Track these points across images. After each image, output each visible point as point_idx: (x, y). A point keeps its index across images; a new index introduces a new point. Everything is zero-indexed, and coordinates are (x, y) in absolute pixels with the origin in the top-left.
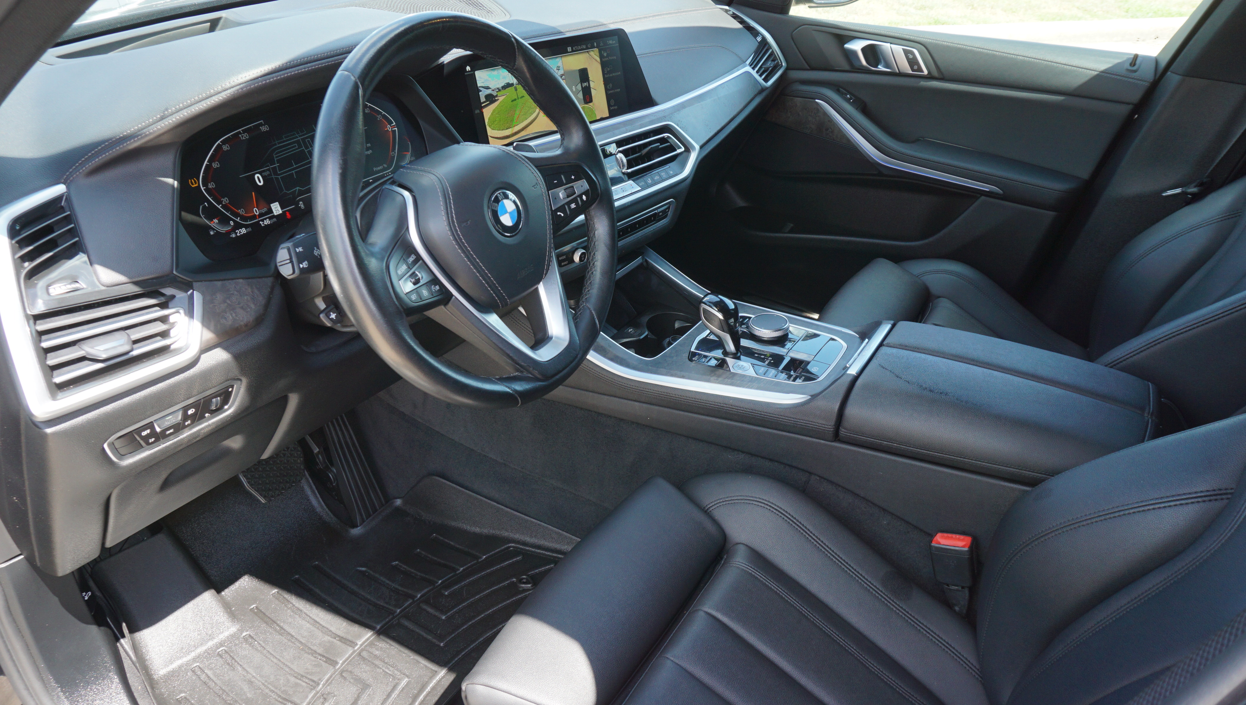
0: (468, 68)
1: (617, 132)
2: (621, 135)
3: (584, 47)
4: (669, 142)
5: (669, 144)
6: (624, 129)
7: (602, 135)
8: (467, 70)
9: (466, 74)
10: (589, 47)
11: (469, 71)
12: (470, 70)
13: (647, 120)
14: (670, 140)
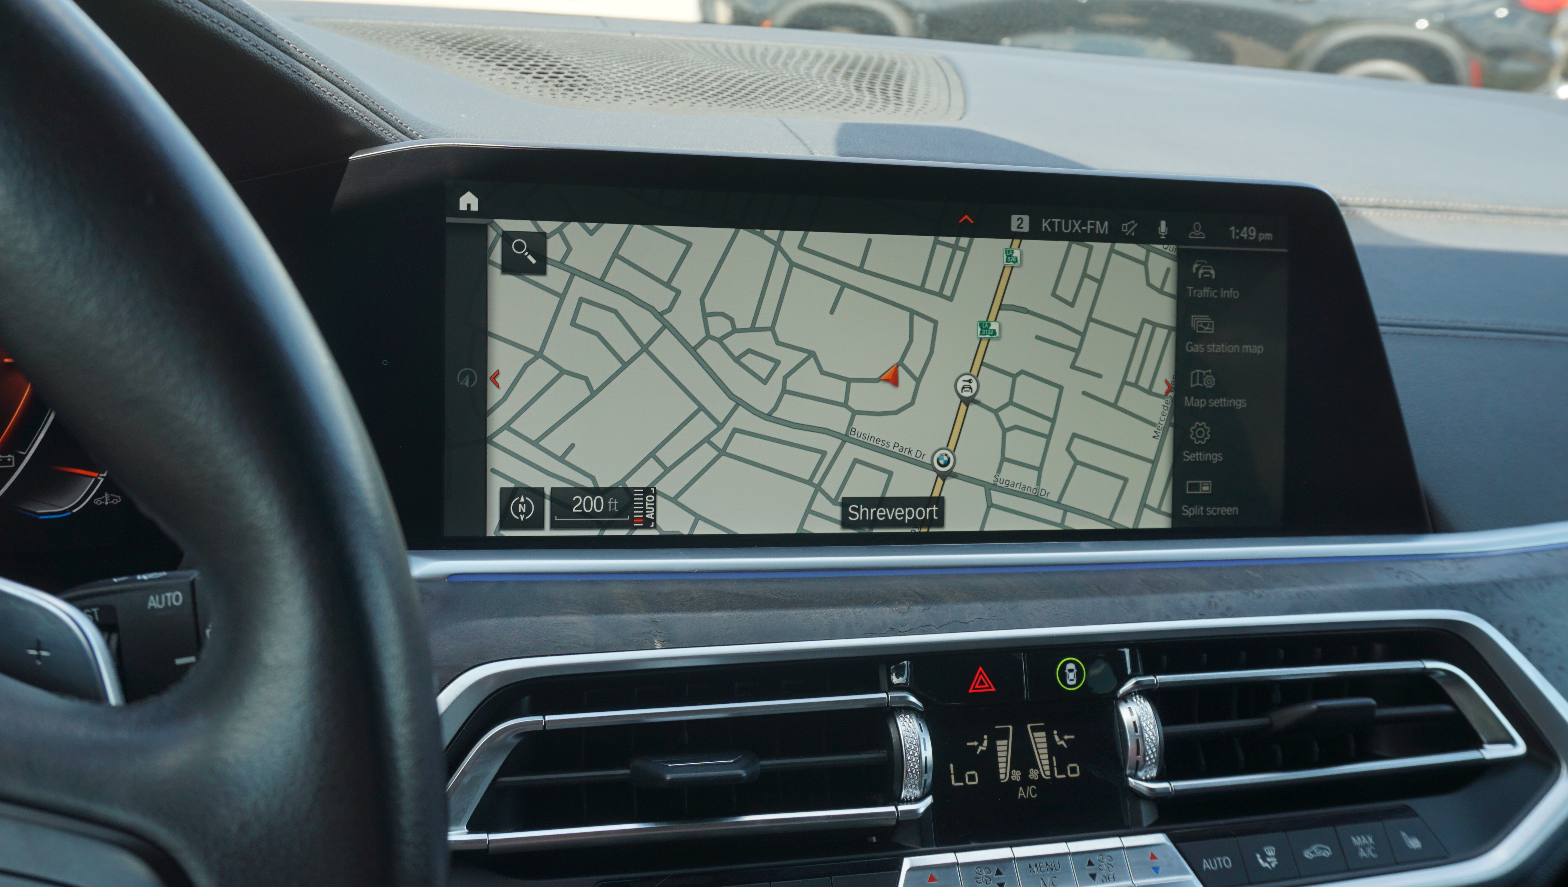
0: (469, 201)
1: (1152, 601)
2: (1168, 618)
3: (1103, 228)
4: (1448, 701)
5: (1446, 708)
6: (1201, 598)
7: (1064, 602)
8: (463, 207)
9: (449, 220)
10: (1131, 232)
11: (469, 213)
12: (475, 208)
13: (1350, 585)
14: (1454, 694)
